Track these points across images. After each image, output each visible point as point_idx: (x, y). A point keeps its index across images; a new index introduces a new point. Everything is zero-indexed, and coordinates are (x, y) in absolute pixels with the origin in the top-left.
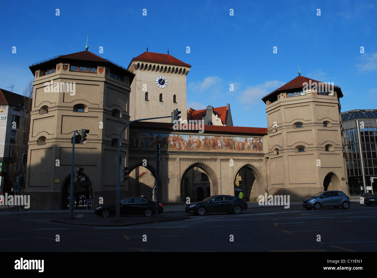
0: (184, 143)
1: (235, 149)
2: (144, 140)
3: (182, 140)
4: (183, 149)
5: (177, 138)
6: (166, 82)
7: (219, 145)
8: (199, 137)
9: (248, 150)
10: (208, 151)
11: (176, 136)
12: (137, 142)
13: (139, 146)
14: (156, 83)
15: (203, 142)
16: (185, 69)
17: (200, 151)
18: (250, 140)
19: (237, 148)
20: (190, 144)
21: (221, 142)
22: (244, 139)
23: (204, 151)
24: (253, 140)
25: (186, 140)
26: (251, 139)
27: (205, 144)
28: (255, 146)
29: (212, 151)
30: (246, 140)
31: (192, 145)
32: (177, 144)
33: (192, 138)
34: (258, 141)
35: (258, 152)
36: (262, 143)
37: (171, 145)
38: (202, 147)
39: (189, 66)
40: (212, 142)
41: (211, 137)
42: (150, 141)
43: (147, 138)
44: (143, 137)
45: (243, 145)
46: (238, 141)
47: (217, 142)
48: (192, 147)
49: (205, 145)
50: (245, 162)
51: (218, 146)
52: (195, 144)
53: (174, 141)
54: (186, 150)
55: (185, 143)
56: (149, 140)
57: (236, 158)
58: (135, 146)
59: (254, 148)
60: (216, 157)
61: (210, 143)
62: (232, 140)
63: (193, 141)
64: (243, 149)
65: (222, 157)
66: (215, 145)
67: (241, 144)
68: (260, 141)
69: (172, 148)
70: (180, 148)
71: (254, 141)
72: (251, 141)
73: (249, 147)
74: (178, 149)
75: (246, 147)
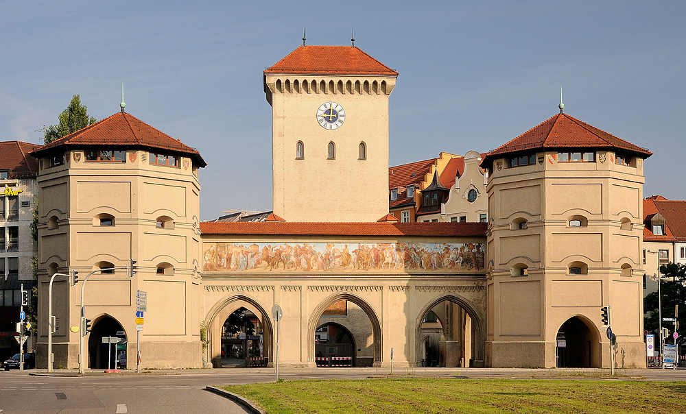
0: (316, 259)
1: (421, 267)
2: (241, 255)
3: (313, 253)
4: (315, 269)
5: (303, 249)
6: (341, 116)
7: (388, 259)
8: (346, 246)
9: (451, 268)
10: (363, 271)
11: (302, 245)
12: (229, 260)
13: (232, 266)
14: (319, 118)
15: (354, 256)
16: (384, 83)
17: (347, 272)
18: (457, 249)
19: (427, 266)
20: (327, 259)
21: (392, 254)
22: (443, 247)
23: (356, 272)
24: (462, 249)
25: (320, 253)
26: (459, 246)
27: (359, 258)
28: (466, 261)
29: (372, 271)
30: (446, 248)
31: (333, 262)
32: (303, 261)
33: (333, 248)
34: (475, 250)
35: (474, 271)
36: (483, 255)
37: (292, 263)
38: (351, 265)
39: (394, 74)
40: (372, 255)
41: (370, 246)
42: (252, 256)
43: (247, 253)
44: (239, 250)
45: (441, 257)
46: (429, 251)
47: (383, 255)
48: (332, 265)
49: (358, 261)
50: (442, 293)
51: (386, 262)
52: (337, 260)
53: (296, 255)
54: (321, 272)
55: (319, 258)
56: (250, 255)
57: (423, 283)
58: (225, 266)
59: (465, 264)
60: (379, 283)
61: (368, 257)
62: (415, 250)
63: (333, 254)
64: (440, 265)
65: (393, 283)
66: (378, 260)
67: (434, 258)
68: (478, 250)
69: (294, 268)
70: (310, 268)
71: (466, 250)
72: (459, 251)
73: (453, 263)
74: (305, 270)
75: (446, 262)
